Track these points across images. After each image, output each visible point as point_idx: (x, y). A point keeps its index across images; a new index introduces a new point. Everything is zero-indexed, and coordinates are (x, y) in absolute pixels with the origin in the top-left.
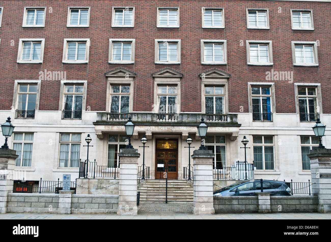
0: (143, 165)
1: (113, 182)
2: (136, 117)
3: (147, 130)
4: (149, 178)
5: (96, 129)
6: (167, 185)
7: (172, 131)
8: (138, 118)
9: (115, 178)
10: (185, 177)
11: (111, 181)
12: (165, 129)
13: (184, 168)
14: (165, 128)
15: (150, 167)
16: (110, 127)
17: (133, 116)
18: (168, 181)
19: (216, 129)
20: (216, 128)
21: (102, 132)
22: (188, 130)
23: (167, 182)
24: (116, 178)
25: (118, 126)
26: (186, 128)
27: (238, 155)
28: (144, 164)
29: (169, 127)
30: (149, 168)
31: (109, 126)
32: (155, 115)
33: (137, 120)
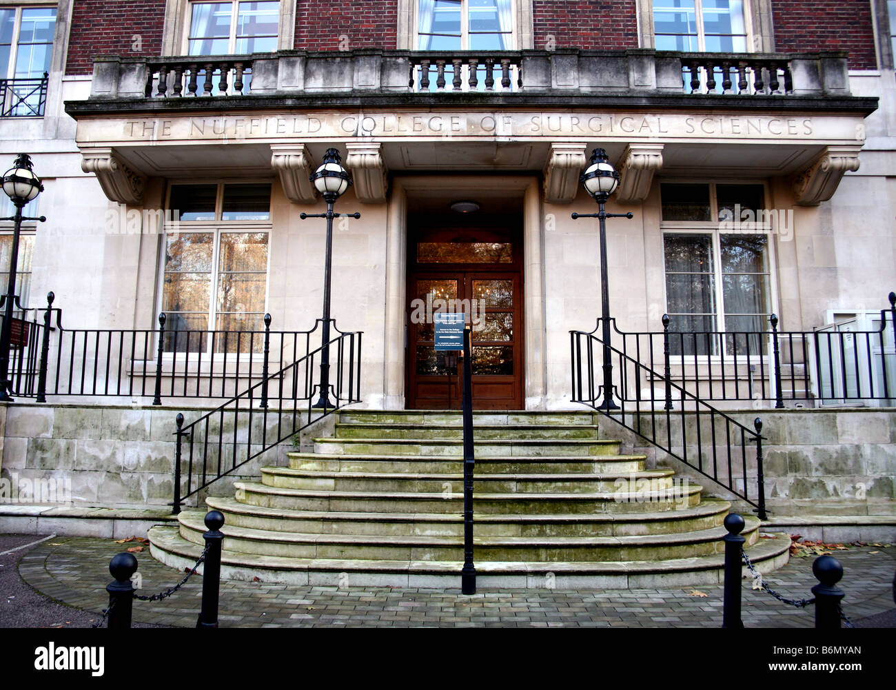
0: (321, 323)
1: (142, 422)
2: (298, 71)
3: (356, 136)
4: (358, 400)
5: (82, 138)
6: (469, 445)
7: (492, 139)
8: (307, 75)
9: (157, 402)
10: (585, 396)
11: (133, 417)
12: (456, 127)
13: (576, 335)
14: (455, 120)
15: (360, 333)
16: (158, 123)
17: (280, 69)
18: (478, 421)
19: (736, 129)
20: (736, 123)
21: (116, 153)
22: (586, 132)
23: (469, 429)
24: (165, 402)
25: (199, 121)
26: (575, 121)
27: (835, 277)
28: (327, 320)
29: (476, 117)
30: (356, 338)
31: (149, 122)
32: (400, 60)
33: (301, 87)
